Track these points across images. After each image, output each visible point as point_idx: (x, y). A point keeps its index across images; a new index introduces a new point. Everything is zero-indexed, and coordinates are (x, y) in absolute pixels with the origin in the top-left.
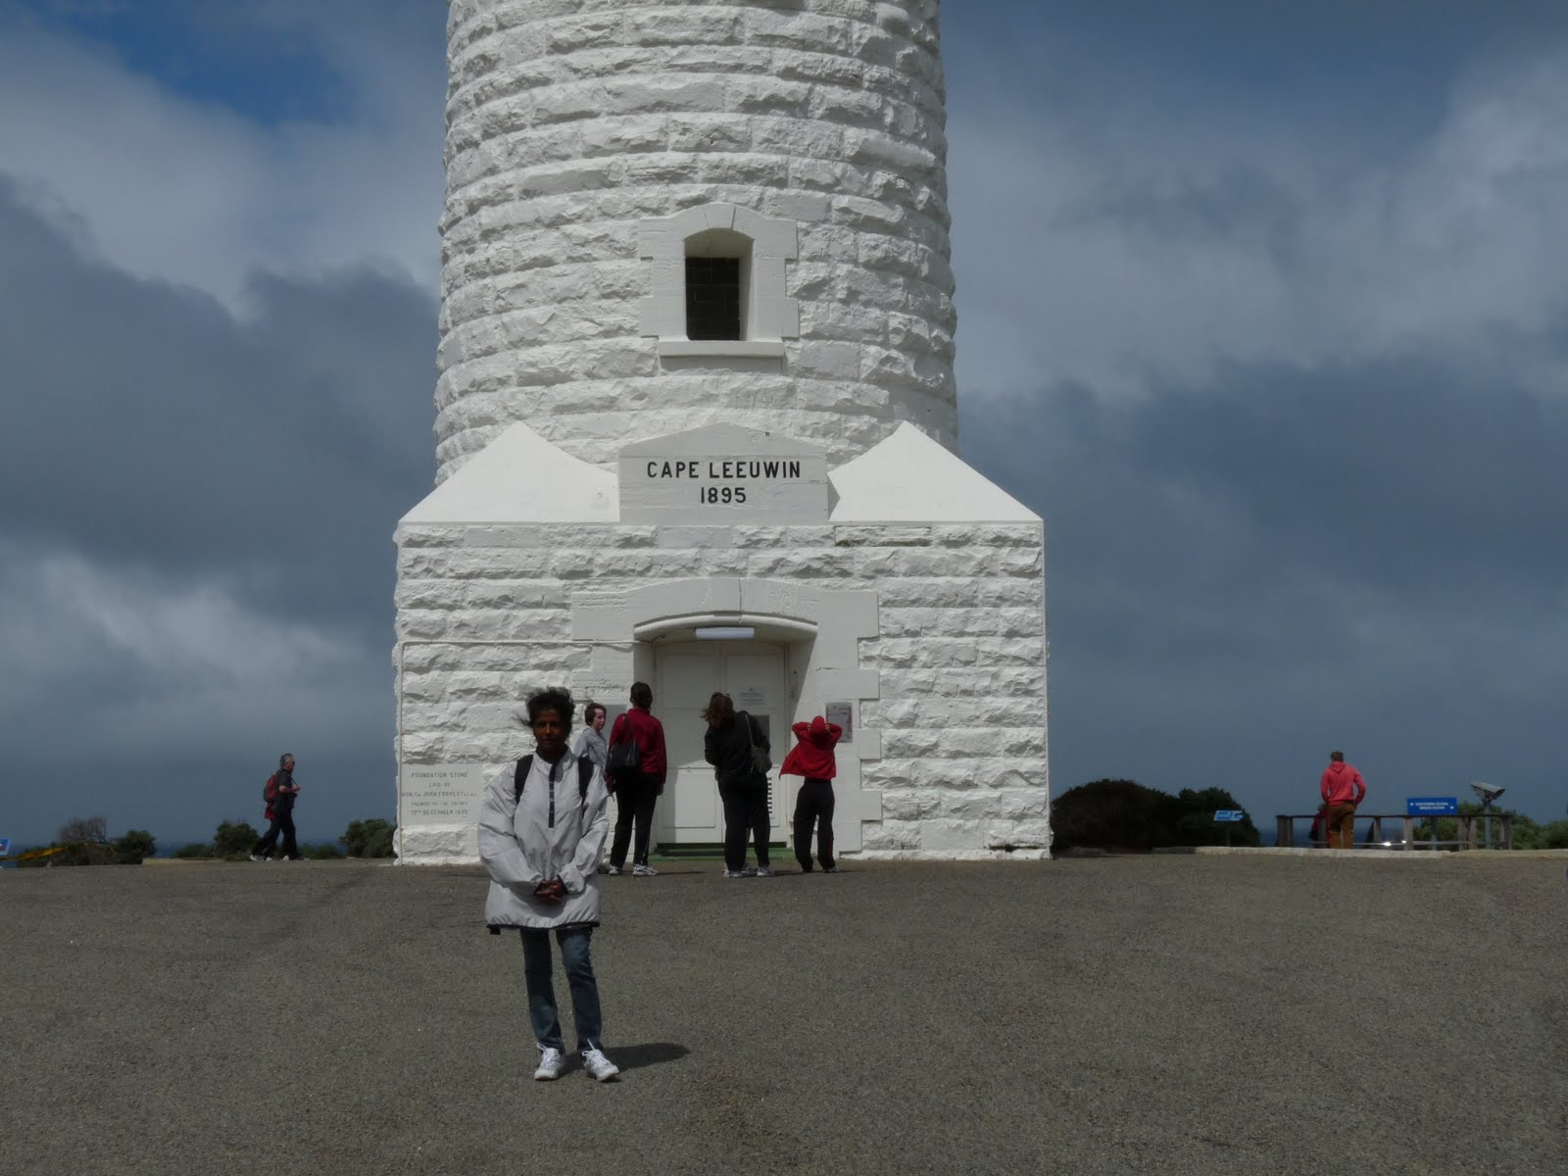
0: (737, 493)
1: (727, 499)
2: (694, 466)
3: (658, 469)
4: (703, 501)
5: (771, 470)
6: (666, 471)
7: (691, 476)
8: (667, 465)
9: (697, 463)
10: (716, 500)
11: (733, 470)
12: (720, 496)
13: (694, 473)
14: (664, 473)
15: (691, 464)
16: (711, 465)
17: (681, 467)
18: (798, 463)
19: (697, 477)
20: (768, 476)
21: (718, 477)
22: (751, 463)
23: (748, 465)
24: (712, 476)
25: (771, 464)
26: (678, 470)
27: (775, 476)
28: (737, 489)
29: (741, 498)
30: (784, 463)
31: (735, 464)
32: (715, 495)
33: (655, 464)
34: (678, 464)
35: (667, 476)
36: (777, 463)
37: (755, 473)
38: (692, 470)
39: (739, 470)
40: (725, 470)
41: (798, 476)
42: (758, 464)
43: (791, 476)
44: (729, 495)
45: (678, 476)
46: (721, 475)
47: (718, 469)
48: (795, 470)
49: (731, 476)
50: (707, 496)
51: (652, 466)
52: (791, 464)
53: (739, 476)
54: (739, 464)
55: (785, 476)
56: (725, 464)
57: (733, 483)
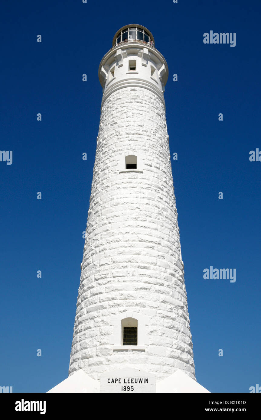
0: (131, 388)
1: (128, 390)
2: (120, 380)
3: (110, 381)
4: (122, 390)
5: (141, 381)
6: (113, 381)
7: (119, 383)
8: (113, 379)
9: (121, 379)
10: (126, 390)
11: (130, 381)
12: (127, 389)
13: (120, 382)
14: (112, 382)
15: (119, 379)
16: (125, 379)
17: (116, 380)
18: (148, 379)
19: (121, 383)
20: (140, 383)
21: (126, 383)
22: (135, 379)
23: (134, 379)
24: (125, 383)
25: (141, 379)
26: (116, 381)
27: (141, 383)
28: (131, 387)
29: (132, 389)
30: (144, 379)
31: (131, 379)
32: (125, 388)
33: (110, 379)
34: (116, 379)
35: (113, 383)
36: (142, 379)
37: (136, 382)
38: (119, 381)
39: (132, 381)
40: (128, 381)
41: (148, 383)
42: (137, 379)
43: (146, 383)
44: (129, 388)
45: (116, 383)
46: (127, 383)
47: (126, 381)
48: (147, 381)
49: (130, 383)
50: (123, 389)
52: (146, 379)
53: (132, 383)
54: (132, 379)
55: (144, 383)
56: (128, 379)
57: (130, 385)
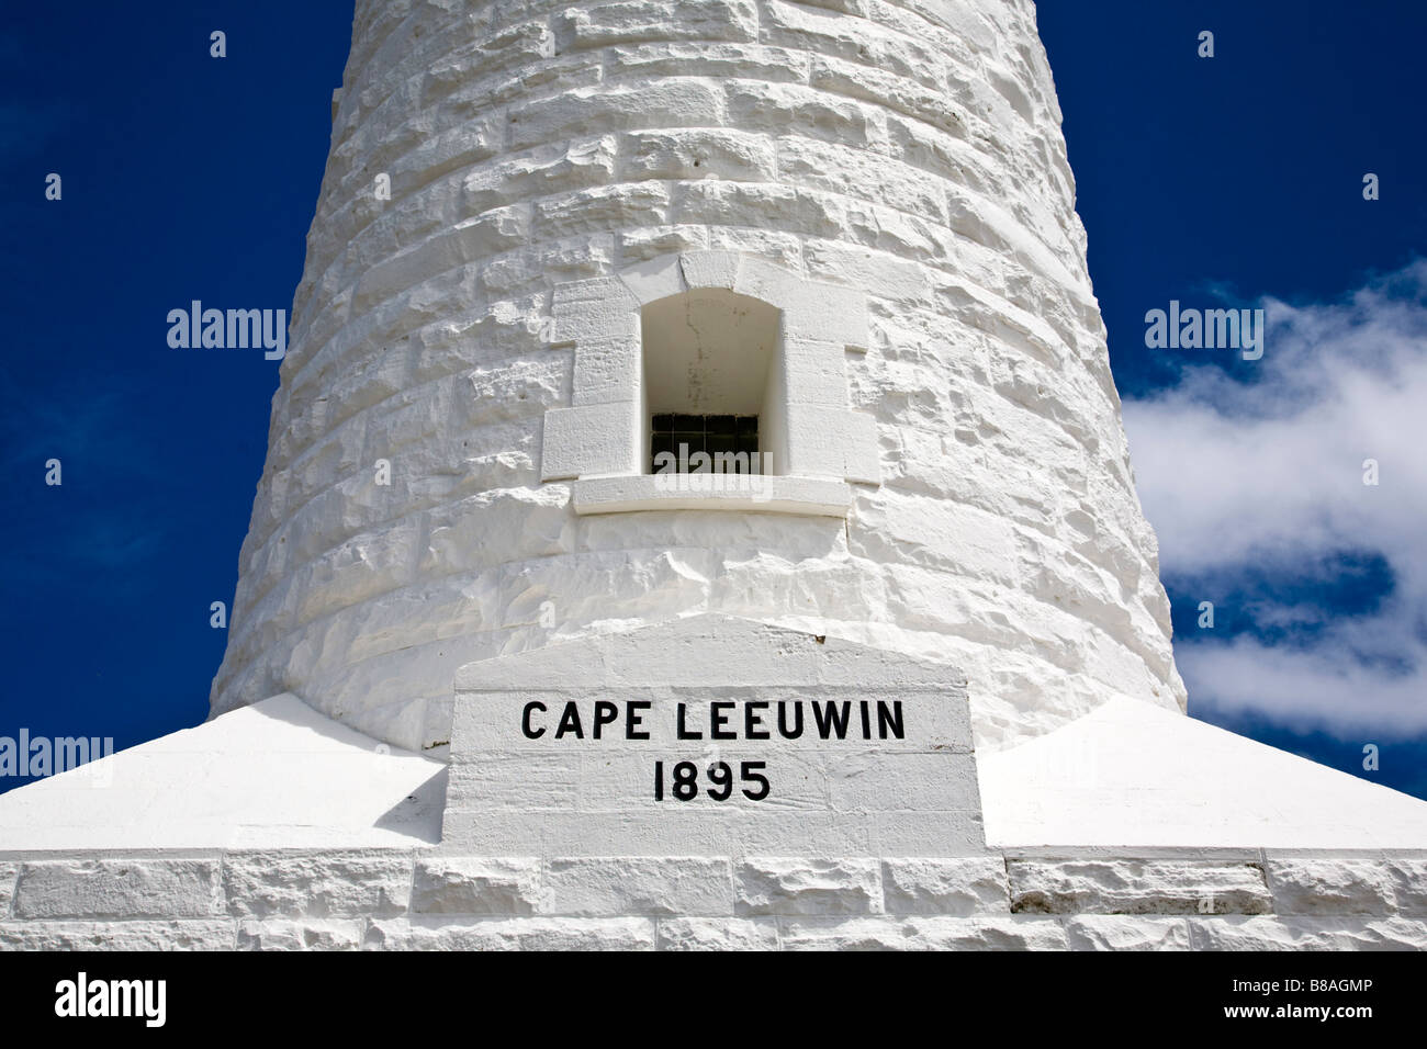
0: (746, 776)
1: (720, 789)
2: (638, 712)
3: (550, 720)
4: (659, 796)
5: (832, 721)
6: (570, 721)
7: (631, 735)
8: (571, 709)
9: (646, 705)
10: (694, 791)
11: (735, 720)
12: (704, 783)
13: (637, 728)
14: (563, 728)
15: (632, 706)
16: (682, 708)
17: (606, 713)
18: (898, 705)
19: (645, 736)
20: (824, 734)
21: (698, 736)
22: (782, 705)
23: (774, 708)
24: (683, 735)
25: (831, 705)
26: (600, 721)
27: (841, 734)
28: (746, 766)
29: (756, 787)
30: (864, 705)
31: (741, 705)
32: (691, 781)
33: (542, 708)
34: (600, 706)
35: (570, 736)
36: (847, 705)
37: (791, 726)
38: (633, 720)
39: (751, 720)
40: (717, 720)
41: (899, 733)
42: (799, 706)
43: (883, 735)
44: (727, 780)
45: (597, 735)
46: (707, 731)
47: (699, 719)
48: (892, 721)
49: (732, 736)
50: (669, 782)
51: (535, 712)
52: (882, 706)
53: (751, 735)
54: (749, 707)
55: (867, 735)
56: (716, 706)
57: (739, 751)
